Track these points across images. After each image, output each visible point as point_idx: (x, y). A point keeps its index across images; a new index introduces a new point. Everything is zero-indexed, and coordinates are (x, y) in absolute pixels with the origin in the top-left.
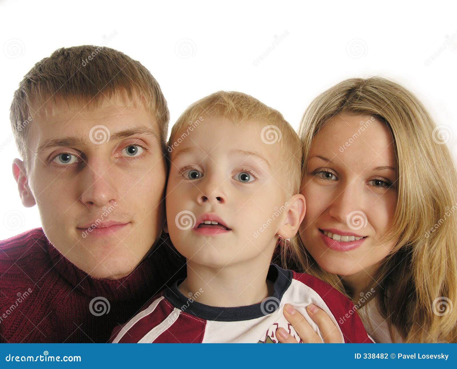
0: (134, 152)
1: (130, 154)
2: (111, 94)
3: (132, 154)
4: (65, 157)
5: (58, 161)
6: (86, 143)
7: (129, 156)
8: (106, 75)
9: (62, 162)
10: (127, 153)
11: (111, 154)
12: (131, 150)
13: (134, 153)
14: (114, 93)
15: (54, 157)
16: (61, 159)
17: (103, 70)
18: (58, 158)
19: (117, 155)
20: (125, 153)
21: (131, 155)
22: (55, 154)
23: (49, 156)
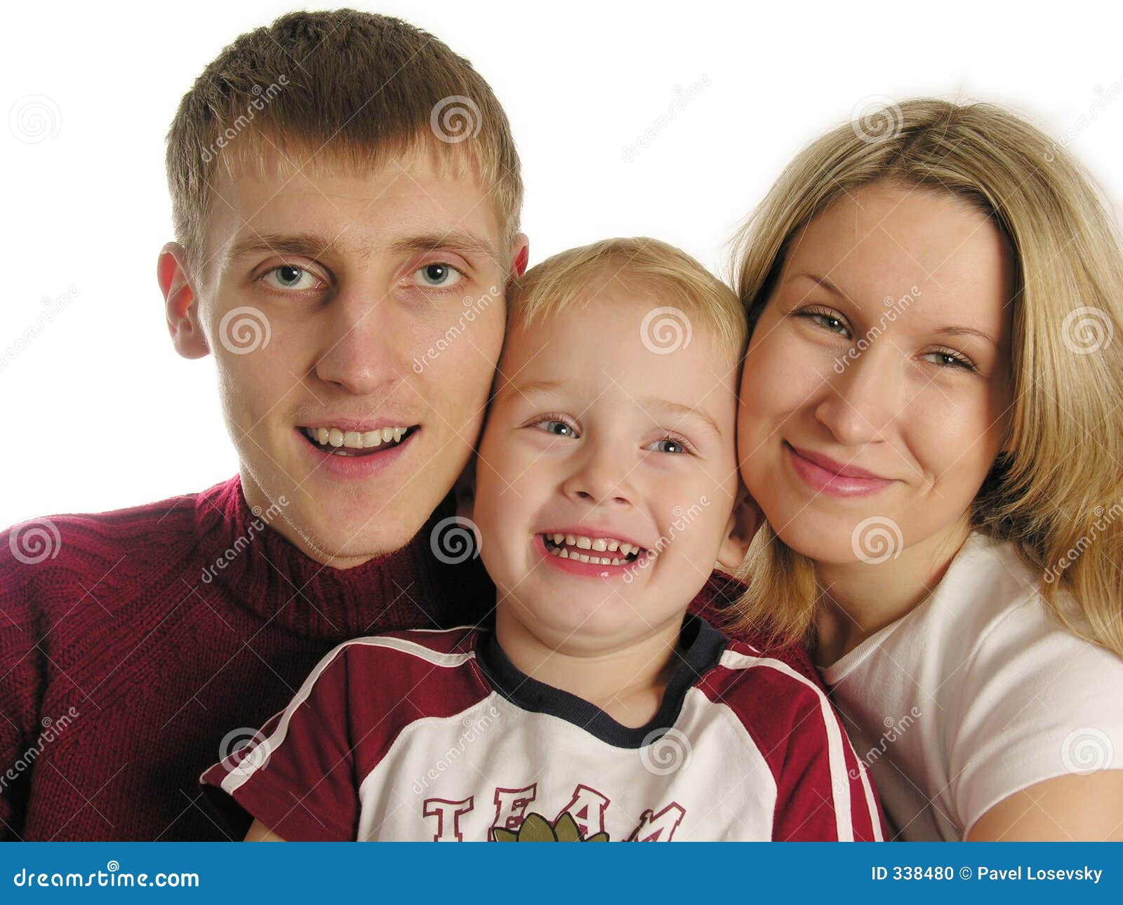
0: (440, 275)
1: (432, 280)
2: (407, 144)
3: (437, 281)
4: (288, 274)
5: (274, 280)
6: (340, 251)
7: (429, 285)
8: (401, 98)
9: (281, 282)
10: (426, 279)
11: (390, 280)
12: (434, 272)
13: (440, 279)
14: (413, 144)
15: (267, 272)
16: (281, 277)
17: (394, 87)
18: (273, 274)
19: (404, 281)
20: (420, 279)
21: (433, 283)
22: (269, 266)
23: (255, 269)
